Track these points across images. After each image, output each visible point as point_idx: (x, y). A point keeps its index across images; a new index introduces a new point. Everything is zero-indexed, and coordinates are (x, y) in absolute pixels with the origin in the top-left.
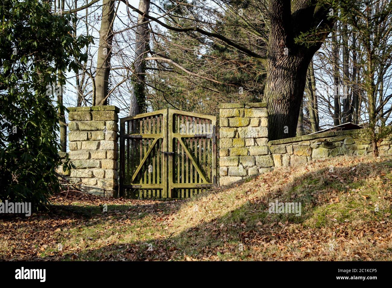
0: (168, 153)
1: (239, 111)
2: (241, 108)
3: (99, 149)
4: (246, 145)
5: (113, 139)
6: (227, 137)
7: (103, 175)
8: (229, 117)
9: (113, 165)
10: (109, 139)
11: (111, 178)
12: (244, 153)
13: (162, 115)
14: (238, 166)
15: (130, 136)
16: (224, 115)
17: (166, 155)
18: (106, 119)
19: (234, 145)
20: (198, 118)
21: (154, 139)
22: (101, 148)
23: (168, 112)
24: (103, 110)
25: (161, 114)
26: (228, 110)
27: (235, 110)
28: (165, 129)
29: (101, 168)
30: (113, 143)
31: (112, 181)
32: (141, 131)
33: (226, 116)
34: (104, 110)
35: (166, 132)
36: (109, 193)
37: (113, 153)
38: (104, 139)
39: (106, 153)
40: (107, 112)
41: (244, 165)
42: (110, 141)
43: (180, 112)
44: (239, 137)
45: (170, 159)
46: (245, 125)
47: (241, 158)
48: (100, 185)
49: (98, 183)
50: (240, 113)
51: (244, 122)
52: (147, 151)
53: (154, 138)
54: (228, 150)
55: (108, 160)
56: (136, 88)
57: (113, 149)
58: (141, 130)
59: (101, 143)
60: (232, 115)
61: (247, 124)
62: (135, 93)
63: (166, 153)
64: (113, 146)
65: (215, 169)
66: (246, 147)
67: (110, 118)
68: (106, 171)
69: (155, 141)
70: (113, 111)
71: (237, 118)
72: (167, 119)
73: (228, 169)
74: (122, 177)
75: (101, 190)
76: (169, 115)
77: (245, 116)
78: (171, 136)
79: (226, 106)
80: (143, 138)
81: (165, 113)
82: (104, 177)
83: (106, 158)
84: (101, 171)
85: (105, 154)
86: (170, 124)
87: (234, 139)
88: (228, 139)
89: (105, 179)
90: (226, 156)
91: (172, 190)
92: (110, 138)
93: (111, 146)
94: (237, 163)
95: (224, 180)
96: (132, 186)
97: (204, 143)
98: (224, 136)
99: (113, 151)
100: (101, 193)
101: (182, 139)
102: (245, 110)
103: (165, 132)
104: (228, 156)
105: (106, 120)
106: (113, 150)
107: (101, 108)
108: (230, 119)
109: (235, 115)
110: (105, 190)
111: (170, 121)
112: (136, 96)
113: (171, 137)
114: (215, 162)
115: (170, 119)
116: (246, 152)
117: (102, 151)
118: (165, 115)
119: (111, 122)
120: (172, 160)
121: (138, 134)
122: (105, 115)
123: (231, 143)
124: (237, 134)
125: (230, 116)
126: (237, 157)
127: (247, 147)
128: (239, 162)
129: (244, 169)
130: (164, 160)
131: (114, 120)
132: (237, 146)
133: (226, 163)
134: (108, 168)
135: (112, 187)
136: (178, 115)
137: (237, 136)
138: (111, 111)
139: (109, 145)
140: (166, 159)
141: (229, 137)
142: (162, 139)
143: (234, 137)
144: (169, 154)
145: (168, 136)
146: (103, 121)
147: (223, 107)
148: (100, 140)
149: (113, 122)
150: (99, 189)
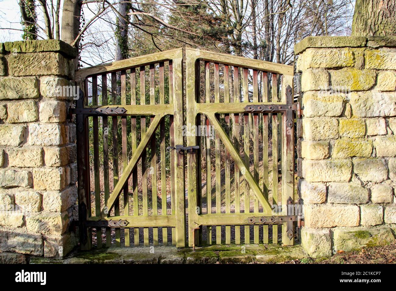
0: (185, 148)
1: (353, 54)
2: (358, 47)
3: (26, 145)
4: (368, 134)
5: (56, 120)
6: (327, 114)
7: (37, 205)
8: (330, 69)
9: (59, 183)
10: (46, 120)
11: (56, 212)
12: (364, 152)
13: (171, 62)
14: (350, 180)
15: (99, 110)
16: (319, 62)
17: (183, 152)
18: (38, 74)
19: (341, 134)
20: (251, 68)
21: (153, 116)
22: (30, 140)
23: (184, 55)
24: (31, 50)
25: (167, 60)
26: (329, 51)
27: (346, 50)
28: (177, 95)
29: (32, 187)
30: (57, 131)
31: (59, 221)
32: (124, 101)
33: (324, 66)
34: (34, 52)
35: (181, 101)
36: (54, 246)
37: (58, 153)
38: (37, 120)
39: (43, 153)
40: (41, 54)
41: (364, 179)
42: (50, 125)
43: (212, 56)
44: (352, 115)
45: (191, 161)
46: (367, 87)
47: (358, 164)
48: (32, 228)
49: (27, 223)
50: (354, 59)
51: (364, 81)
52: (138, 144)
53: (154, 114)
54: (329, 144)
55: (47, 169)
56: (120, 41)
57: (58, 143)
58: (123, 96)
59: (31, 130)
60: (337, 62)
61: (371, 85)
62: (119, 45)
63: (182, 147)
64: (58, 136)
65: (291, 182)
66: (368, 136)
67: (49, 69)
68: (45, 194)
69: (155, 122)
70: (56, 52)
71: (350, 72)
72: (183, 72)
73: (327, 188)
74: (83, 203)
75: (36, 239)
76: (187, 61)
77: (367, 66)
78: (192, 109)
79: (323, 42)
80: (129, 115)
81: (178, 57)
82: (41, 209)
83: (43, 164)
84: (33, 194)
85: (39, 156)
86: (190, 82)
87: (341, 120)
88: (328, 119)
89: (43, 213)
90: (324, 159)
91: (196, 230)
92: (50, 118)
93: (53, 137)
94: (349, 176)
95: (319, 215)
96: (107, 221)
97: (265, 126)
98: (320, 113)
99: (58, 149)
100: (35, 246)
101: (217, 115)
102: (367, 52)
103: (178, 100)
104: (328, 158)
105: (40, 76)
106: (59, 146)
107: (28, 46)
108: (331, 71)
109: (344, 65)
110: (44, 239)
111: (190, 75)
112: (121, 48)
113: (192, 112)
114: (292, 168)
115: (190, 71)
116: (370, 148)
117: (32, 147)
118: (177, 62)
119: (52, 78)
120: (194, 164)
121: (116, 106)
122: (36, 63)
123: (336, 128)
124: (348, 108)
125: (334, 66)
126: (348, 161)
127: (371, 139)
128: (352, 172)
129: (364, 187)
130: (178, 165)
131: (58, 76)
132: (349, 135)
133: (324, 176)
134: (48, 189)
135: (61, 233)
136: (207, 62)
137: (347, 113)
138: (52, 53)
139: (47, 134)
140: (182, 161)
141: (330, 114)
142: (172, 117)
143: (342, 115)
144: (188, 151)
145: (184, 110)
146: (32, 78)
147: (318, 45)
148: (26, 122)
149: (57, 79)
150: (29, 236)
